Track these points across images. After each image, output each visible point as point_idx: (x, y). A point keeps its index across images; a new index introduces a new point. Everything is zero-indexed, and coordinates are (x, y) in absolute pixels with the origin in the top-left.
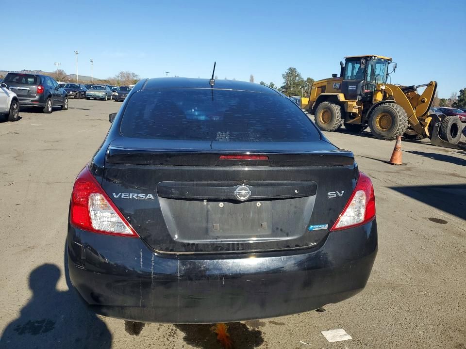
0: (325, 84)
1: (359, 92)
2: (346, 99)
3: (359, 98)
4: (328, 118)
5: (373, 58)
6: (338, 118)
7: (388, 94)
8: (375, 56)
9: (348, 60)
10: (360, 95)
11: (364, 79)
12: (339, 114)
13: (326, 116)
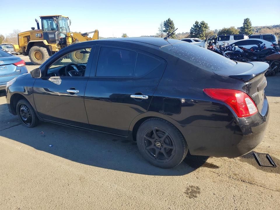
0: (29, 34)
1: (56, 38)
2: (48, 43)
3: (58, 42)
4: (40, 57)
5: (60, 17)
6: (47, 56)
7: (74, 38)
8: (61, 16)
9: (43, 18)
10: (58, 40)
11: (58, 30)
12: (47, 53)
13: (38, 56)
